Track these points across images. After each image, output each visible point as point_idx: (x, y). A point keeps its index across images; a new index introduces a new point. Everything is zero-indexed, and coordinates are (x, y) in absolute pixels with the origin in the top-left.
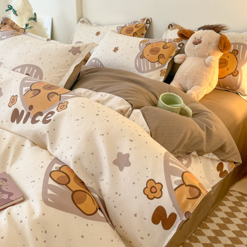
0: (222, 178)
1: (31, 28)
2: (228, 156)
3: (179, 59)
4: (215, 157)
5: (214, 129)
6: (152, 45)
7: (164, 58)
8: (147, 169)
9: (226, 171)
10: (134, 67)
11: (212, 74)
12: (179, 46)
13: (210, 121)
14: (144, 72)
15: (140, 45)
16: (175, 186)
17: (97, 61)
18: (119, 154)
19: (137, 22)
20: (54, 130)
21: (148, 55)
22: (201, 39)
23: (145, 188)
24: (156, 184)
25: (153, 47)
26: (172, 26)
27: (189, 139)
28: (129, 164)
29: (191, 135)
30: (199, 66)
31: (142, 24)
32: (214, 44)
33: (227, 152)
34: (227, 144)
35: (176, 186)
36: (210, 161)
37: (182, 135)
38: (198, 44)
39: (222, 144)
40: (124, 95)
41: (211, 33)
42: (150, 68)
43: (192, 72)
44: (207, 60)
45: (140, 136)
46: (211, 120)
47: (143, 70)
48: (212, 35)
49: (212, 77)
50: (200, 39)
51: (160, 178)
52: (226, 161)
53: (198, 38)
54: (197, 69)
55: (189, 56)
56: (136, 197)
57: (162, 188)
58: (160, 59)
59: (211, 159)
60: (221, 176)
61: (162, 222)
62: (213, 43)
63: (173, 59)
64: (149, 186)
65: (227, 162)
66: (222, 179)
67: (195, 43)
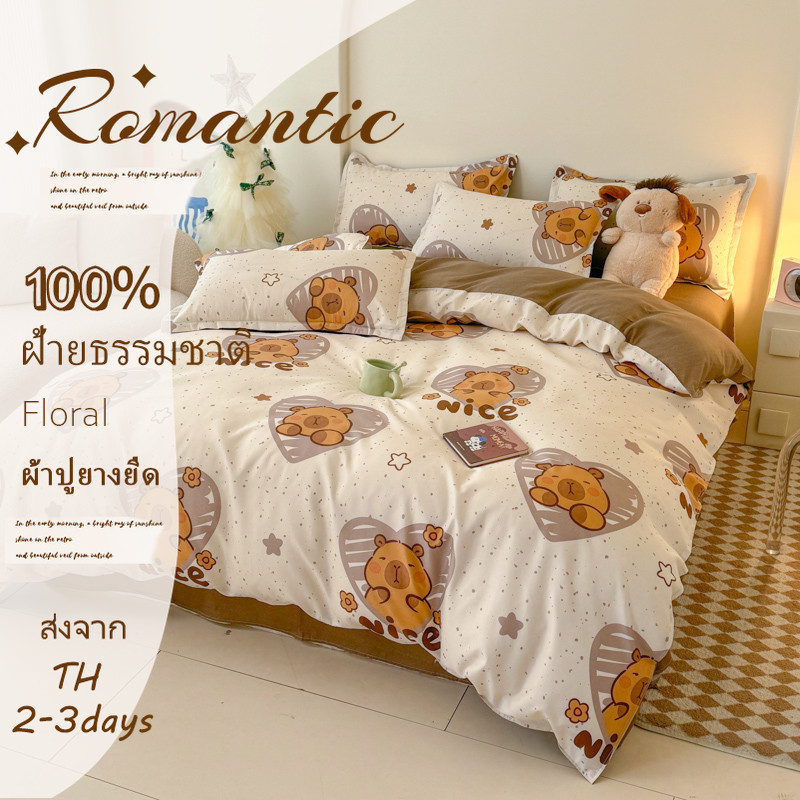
1: (270, 183)
3: (611, 236)
6: (557, 214)
7: (583, 235)
10: (533, 254)
12: (605, 214)
14: (554, 262)
15: (535, 216)
17: (448, 247)
19: (488, 162)
21: (556, 232)
22: (649, 203)
25: (560, 218)
26: (563, 172)
30: (651, 248)
31: (503, 167)
32: (672, 212)
38: (646, 214)
41: (663, 194)
42: (564, 255)
44: (665, 238)
47: (550, 258)
48: (666, 198)
50: (647, 204)
53: (643, 202)
55: (628, 231)
58: (578, 239)
62: (670, 210)
63: (600, 237)
67: (640, 211)
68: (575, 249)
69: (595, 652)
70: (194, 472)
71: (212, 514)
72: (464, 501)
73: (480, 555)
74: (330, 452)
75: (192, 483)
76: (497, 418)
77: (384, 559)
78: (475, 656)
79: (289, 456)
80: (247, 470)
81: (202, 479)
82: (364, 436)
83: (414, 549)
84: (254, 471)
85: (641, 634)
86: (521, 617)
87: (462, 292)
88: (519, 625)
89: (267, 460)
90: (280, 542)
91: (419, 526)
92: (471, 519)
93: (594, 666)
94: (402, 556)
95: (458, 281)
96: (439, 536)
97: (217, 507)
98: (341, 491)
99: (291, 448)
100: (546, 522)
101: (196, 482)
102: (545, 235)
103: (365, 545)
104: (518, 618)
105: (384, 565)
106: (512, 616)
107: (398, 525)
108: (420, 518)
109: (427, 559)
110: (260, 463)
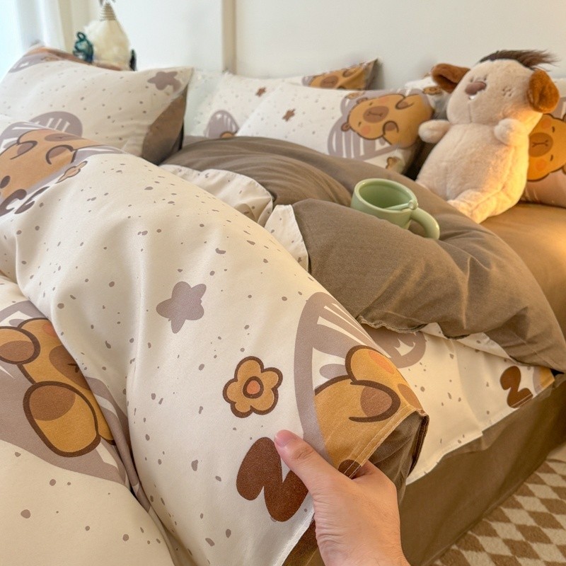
0: (514, 407)
2: (534, 349)
3: (433, 130)
4: (496, 348)
5: (494, 271)
6: (369, 102)
7: (396, 129)
8: (247, 327)
9: (526, 391)
11: (510, 164)
13: (485, 250)
15: (343, 102)
16: (319, 380)
18: (180, 287)
20: (37, 228)
21: (360, 123)
22: (485, 79)
23: (230, 382)
24: (263, 370)
25: (373, 106)
27: (419, 284)
28: (197, 313)
29: (424, 277)
30: (478, 144)
32: (517, 91)
33: (530, 335)
34: (530, 314)
35: (324, 380)
36: (481, 360)
37: (398, 272)
38: (479, 93)
39: (515, 311)
40: (260, 173)
41: (509, 66)
43: (461, 158)
44: (498, 129)
45: (253, 243)
46: (491, 248)
48: (512, 71)
49: (511, 169)
50: (482, 80)
51: (281, 356)
52: (529, 365)
53: (479, 78)
54: (473, 150)
55: (457, 123)
56: (201, 408)
57: (279, 384)
58: (387, 132)
59: (487, 355)
60: (511, 401)
61: (265, 494)
62: (514, 89)
64: (242, 378)
65: (532, 368)
66: (514, 410)
67: (471, 91)
68: (379, 145)
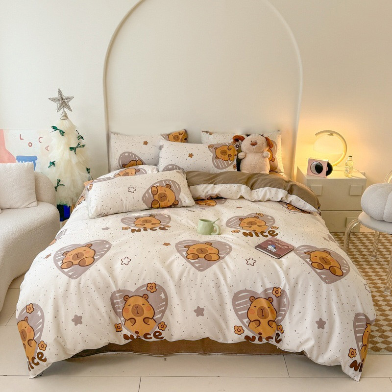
1: (84, 146)
7: (232, 156)
10: (214, 166)
17: (175, 167)
21: (221, 156)
22: (256, 141)
32: (265, 144)
42: (226, 165)
44: (265, 154)
47: (221, 167)
58: (230, 158)
67: (252, 144)
69: (355, 327)
70: (152, 285)
71: (164, 303)
72: (287, 274)
73: (299, 296)
74: (218, 263)
75: (152, 291)
76: (270, 237)
77: (256, 307)
78: (307, 340)
79: (198, 269)
80: (180, 279)
81: (157, 288)
82: (228, 254)
83: (269, 300)
84: (184, 279)
85: (367, 315)
86: (324, 319)
87: (212, 185)
88: (325, 323)
89: (189, 272)
90: (203, 310)
91: (270, 289)
92: (292, 281)
93: (356, 332)
94: (264, 304)
95: (206, 181)
96: (280, 291)
97: (166, 299)
98: (228, 280)
99: (198, 265)
100: (323, 276)
101: (154, 290)
102: (217, 158)
103: (246, 303)
104: (323, 320)
105: (256, 310)
106: (321, 319)
107: (260, 290)
108: (269, 285)
109: (275, 303)
110: (185, 275)
